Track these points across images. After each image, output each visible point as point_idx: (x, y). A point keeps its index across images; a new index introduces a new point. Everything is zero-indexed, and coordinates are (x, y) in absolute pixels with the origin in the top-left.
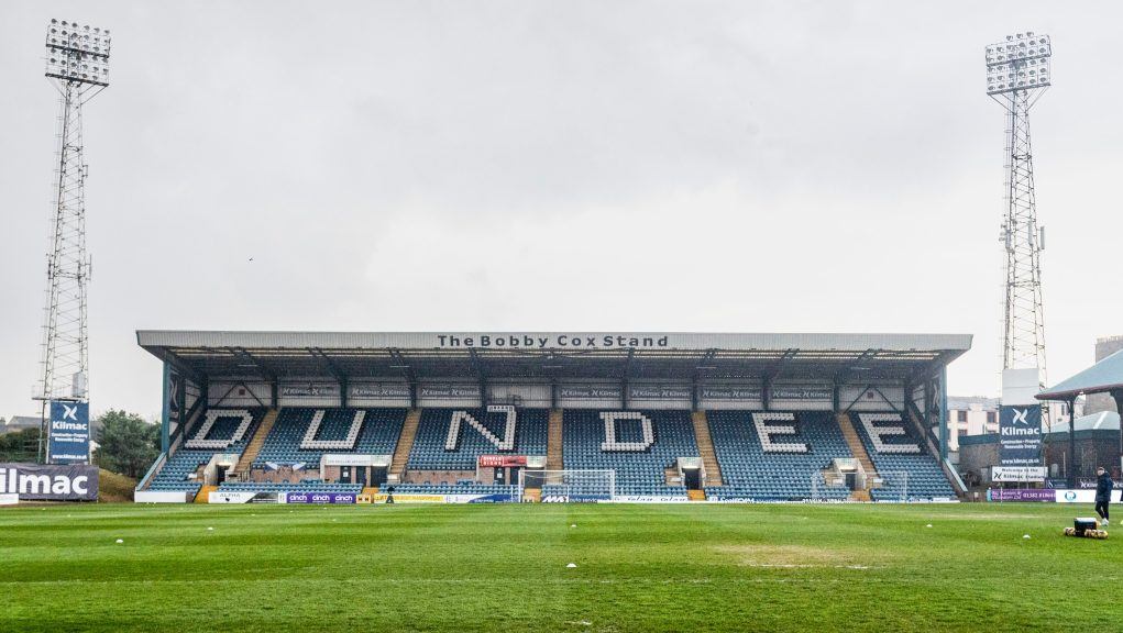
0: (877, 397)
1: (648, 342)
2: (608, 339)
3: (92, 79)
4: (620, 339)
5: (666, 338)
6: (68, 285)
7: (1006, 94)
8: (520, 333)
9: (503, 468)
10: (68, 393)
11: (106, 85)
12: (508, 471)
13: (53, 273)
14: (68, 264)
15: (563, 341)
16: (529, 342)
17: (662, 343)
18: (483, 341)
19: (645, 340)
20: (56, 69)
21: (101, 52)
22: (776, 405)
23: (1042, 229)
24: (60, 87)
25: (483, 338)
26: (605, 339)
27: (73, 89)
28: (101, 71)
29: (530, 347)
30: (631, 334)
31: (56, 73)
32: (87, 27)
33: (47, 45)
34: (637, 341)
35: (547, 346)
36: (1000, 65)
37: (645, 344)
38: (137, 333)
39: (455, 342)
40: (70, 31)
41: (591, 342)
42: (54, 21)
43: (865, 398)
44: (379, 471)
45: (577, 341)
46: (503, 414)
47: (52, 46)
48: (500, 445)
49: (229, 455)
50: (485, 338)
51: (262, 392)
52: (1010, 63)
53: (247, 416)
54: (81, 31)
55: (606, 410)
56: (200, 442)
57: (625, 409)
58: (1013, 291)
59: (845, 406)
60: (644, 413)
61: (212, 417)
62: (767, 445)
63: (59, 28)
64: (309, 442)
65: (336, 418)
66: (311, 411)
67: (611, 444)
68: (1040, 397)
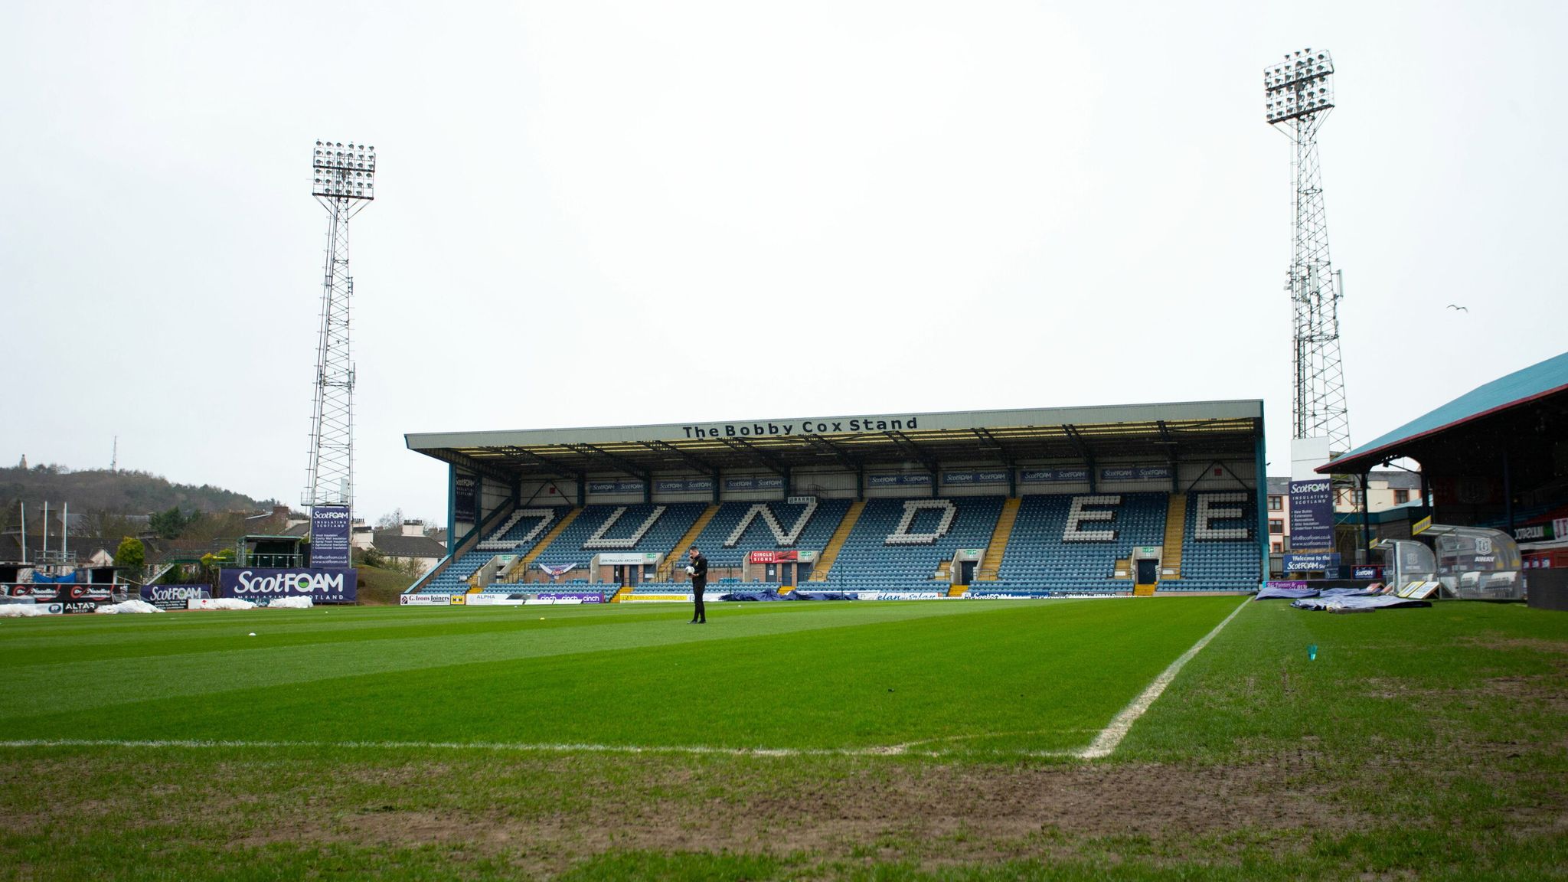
0: (1224, 473)
1: (896, 425)
2: (854, 423)
3: (356, 195)
4: (866, 423)
5: (915, 419)
7: (1289, 121)
8: (764, 421)
9: (775, 565)
10: (335, 499)
11: (372, 199)
12: (779, 567)
13: (322, 381)
14: (336, 373)
15: (808, 427)
16: (759, 431)
17: (912, 424)
18: (728, 431)
19: (893, 423)
20: (320, 189)
21: (366, 167)
22: (1107, 488)
24: (328, 204)
25: (727, 427)
26: (851, 423)
27: (342, 206)
28: (365, 185)
29: (761, 436)
30: (878, 416)
31: (321, 192)
32: (351, 146)
33: (314, 166)
34: (884, 424)
35: (792, 433)
36: (1278, 89)
37: (893, 427)
38: (406, 436)
39: (700, 433)
40: (334, 150)
41: (836, 427)
42: (319, 143)
43: (1211, 474)
44: (648, 568)
45: (822, 426)
46: (803, 506)
47: (318, 167)
48: (782, 540)
49: (513, 557)
50: (730, 428)
51: (571, 490)
52: (1288, 86)
53: (550, 515)
54: (345, 150)
55: (914, 499)
56: (493, 543)
57: (936, 496)
58: (1308, 346)
59: (1186, 485)
60: (954, 500)
61: (516, 516)
62: (1070, 533)
63: (324, 149)
64: (594, 541)
65: (634, 514)
66: (613, 508)
67: (899, 536)
68: (1320, 471)
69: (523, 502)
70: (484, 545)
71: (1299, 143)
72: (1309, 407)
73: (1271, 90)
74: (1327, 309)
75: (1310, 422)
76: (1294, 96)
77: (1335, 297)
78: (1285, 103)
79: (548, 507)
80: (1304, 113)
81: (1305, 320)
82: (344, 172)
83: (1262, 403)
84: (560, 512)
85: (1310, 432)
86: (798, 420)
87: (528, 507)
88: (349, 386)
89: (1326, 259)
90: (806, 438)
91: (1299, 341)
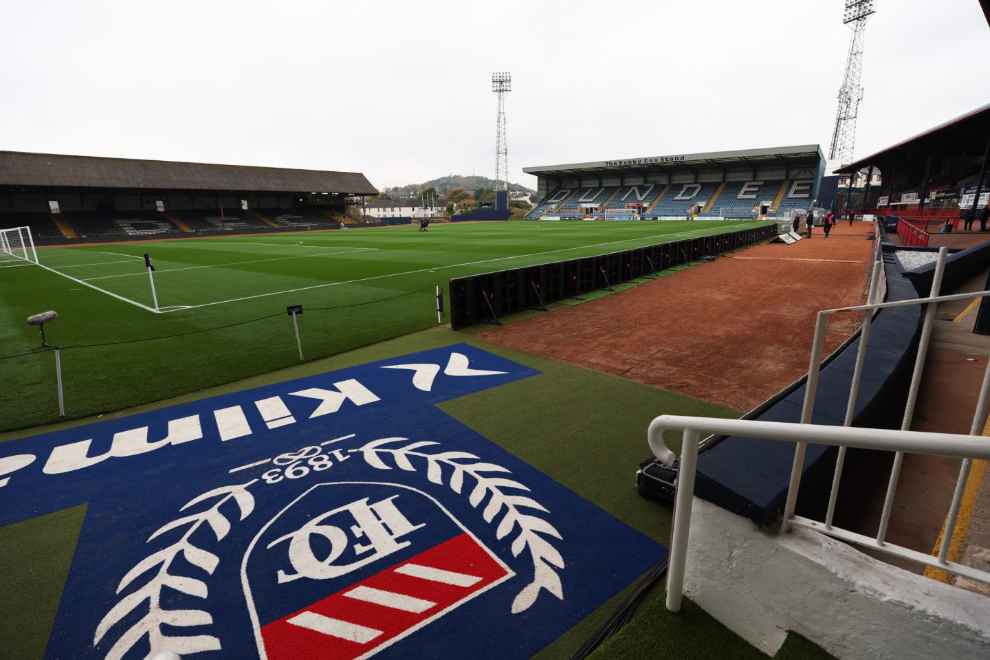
0: (808, 173)
1: (677, 159)
2: (662, 159)
3: (506, 90)
4: (666, 159)
5: (684, 157)
6: (502, 157)
7: (853, 22)
8: (631, 159)
9: (635, 208)
11: (511, 91)
12: (637, 208)
13: (498, 153)
14: (502, 150)
15: (646, 161)
17: (682, 158)
19: (675, 158)
20: (495, 89)
21: (508, 80)
22: (760, 179)
23: (863, 89)
24: (497, 94)
27: (502, 94)
28: (508, 86)
30: (670, 156)
32: (503, 73)
35: (641, 163)
36: (850, 7)
38: (523, 169)
39: (611, 164)
40: (498, 75)
41: (656, 160)
42: (493, 73)
43: (802, 173)
44: (596, 209)
45: (651, 160)
46: (649, 187)
47: (493, 82)
48: (639, 198)
49: (556, 205)
50: (620, 162)
51: (576, 183)
52: (856, 5)
53: (569, 191)
54: (501, 75)
55: (686, 184)
56: (551, 201)
57: (696, 183)
58: (843, 121)
59: (791, 177)
60: (702, 184)
61: (559, 192)
62: (741, 196)
63: (495, 75)
64: (581, 200)
65: (595, 190)
66: (588, 188)
67: (679, 197)
68: (834, 173)
69: (562, 187)
70: (549, 201)
71: (856, 31)
72: (838, 146)
73: (847, 7)
74: (853, 106)
75: (837, 153)
76: (857, 9)
77: (859, 100)
78: (853, 13)
79: (569, 189)
80: (860, 17)
81: (843, 111)
82: (501, 82)
83: (818, 146)
84: (573, 190)
85: (837, 156)
86: (643, 158)
87: (564, 189)
88: (506, 153)
89: (858, 83)
90: (647, 165)
91: (839, 120)
